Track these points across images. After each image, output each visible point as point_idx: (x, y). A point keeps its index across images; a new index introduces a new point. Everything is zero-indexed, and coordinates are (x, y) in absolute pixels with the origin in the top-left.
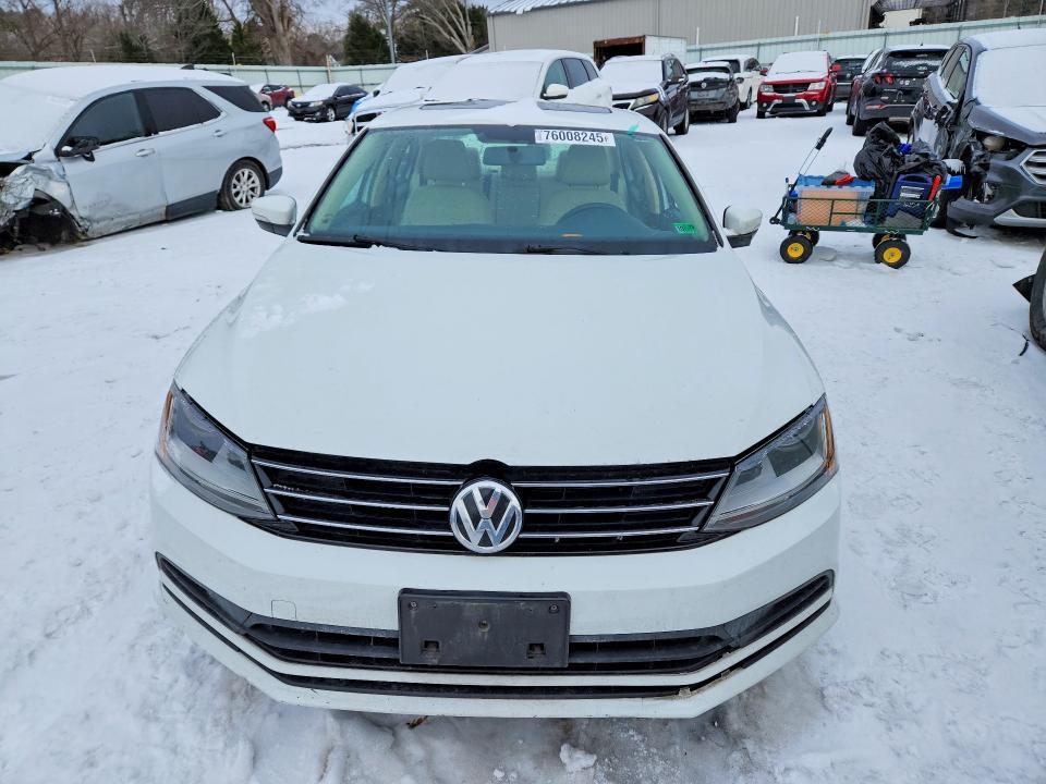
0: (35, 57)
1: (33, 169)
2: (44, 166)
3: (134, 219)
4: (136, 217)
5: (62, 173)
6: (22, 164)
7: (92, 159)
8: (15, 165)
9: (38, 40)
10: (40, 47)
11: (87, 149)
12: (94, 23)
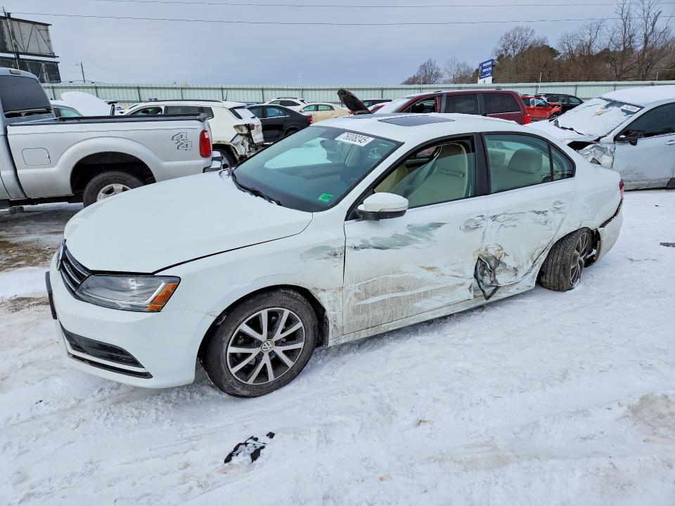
0: (619, 78)
1: (598, 147)
2: (604, 146)
3: (645, 183)
4: (647, 182)
5: (612, 150)
6: (592, 143)
7: (634, 144)
8: (588, 144)
9: (624, 67)
10: (623, 72)
11: (635, 138)
12: (666, 54)
